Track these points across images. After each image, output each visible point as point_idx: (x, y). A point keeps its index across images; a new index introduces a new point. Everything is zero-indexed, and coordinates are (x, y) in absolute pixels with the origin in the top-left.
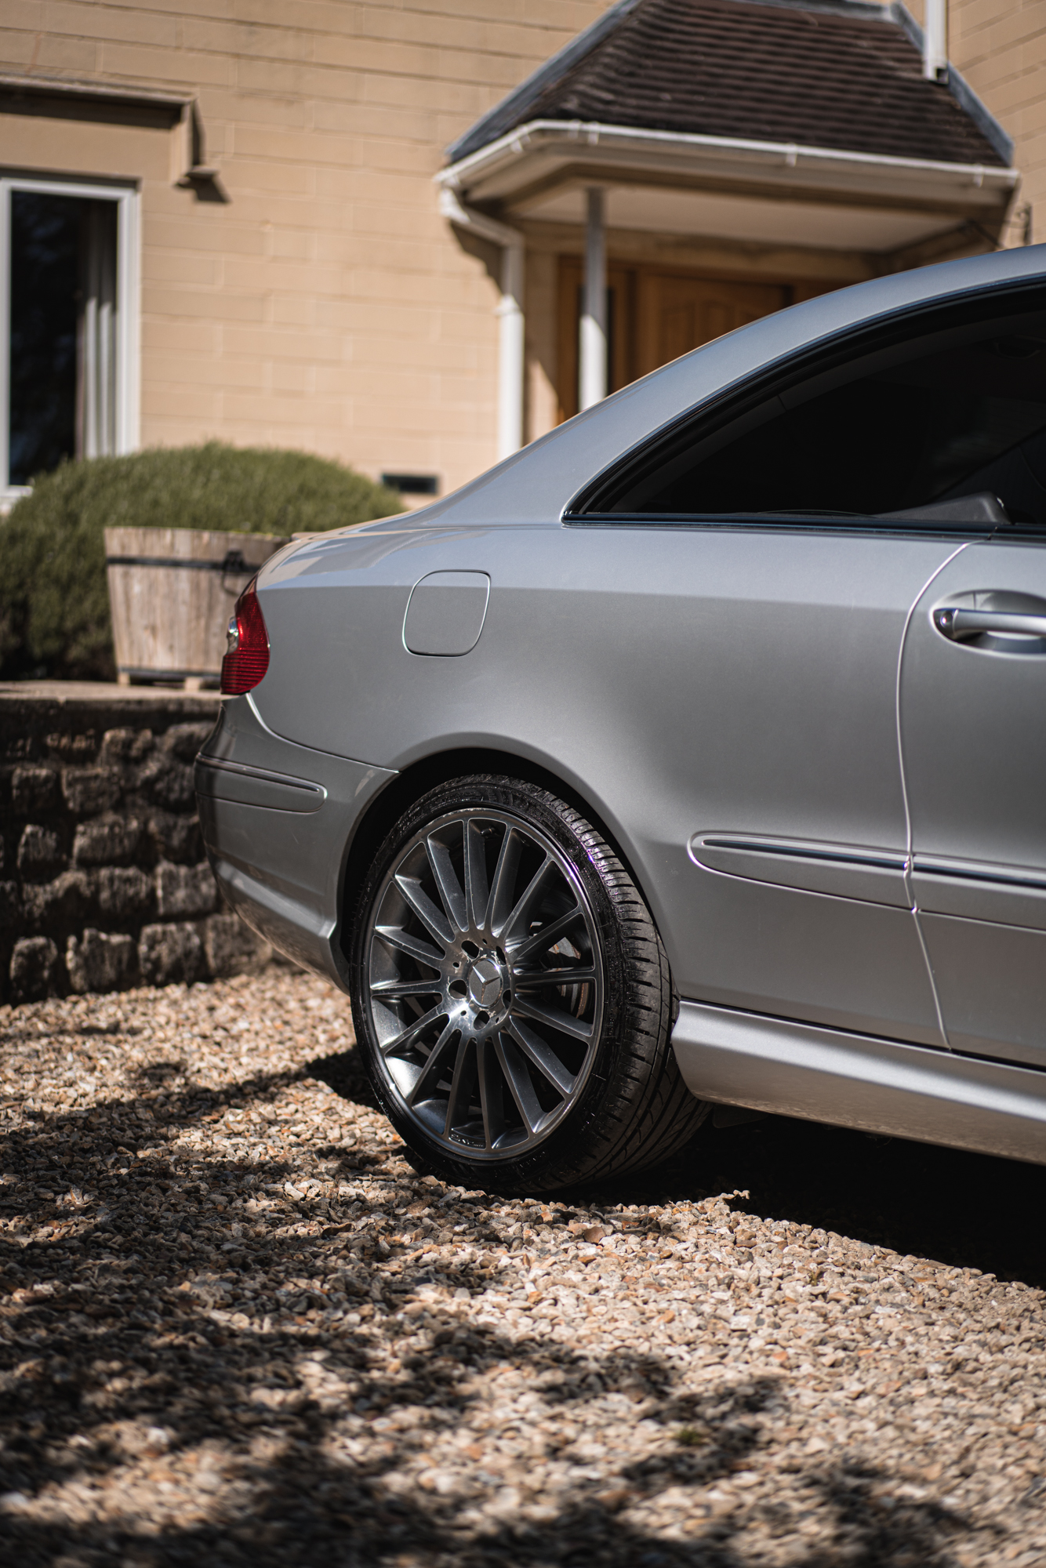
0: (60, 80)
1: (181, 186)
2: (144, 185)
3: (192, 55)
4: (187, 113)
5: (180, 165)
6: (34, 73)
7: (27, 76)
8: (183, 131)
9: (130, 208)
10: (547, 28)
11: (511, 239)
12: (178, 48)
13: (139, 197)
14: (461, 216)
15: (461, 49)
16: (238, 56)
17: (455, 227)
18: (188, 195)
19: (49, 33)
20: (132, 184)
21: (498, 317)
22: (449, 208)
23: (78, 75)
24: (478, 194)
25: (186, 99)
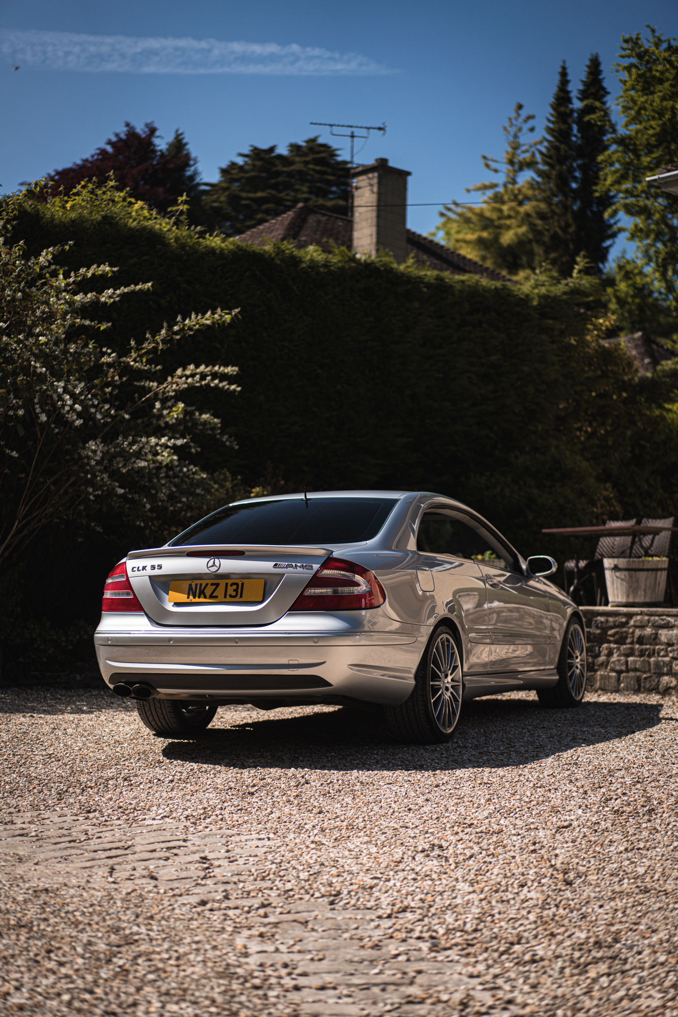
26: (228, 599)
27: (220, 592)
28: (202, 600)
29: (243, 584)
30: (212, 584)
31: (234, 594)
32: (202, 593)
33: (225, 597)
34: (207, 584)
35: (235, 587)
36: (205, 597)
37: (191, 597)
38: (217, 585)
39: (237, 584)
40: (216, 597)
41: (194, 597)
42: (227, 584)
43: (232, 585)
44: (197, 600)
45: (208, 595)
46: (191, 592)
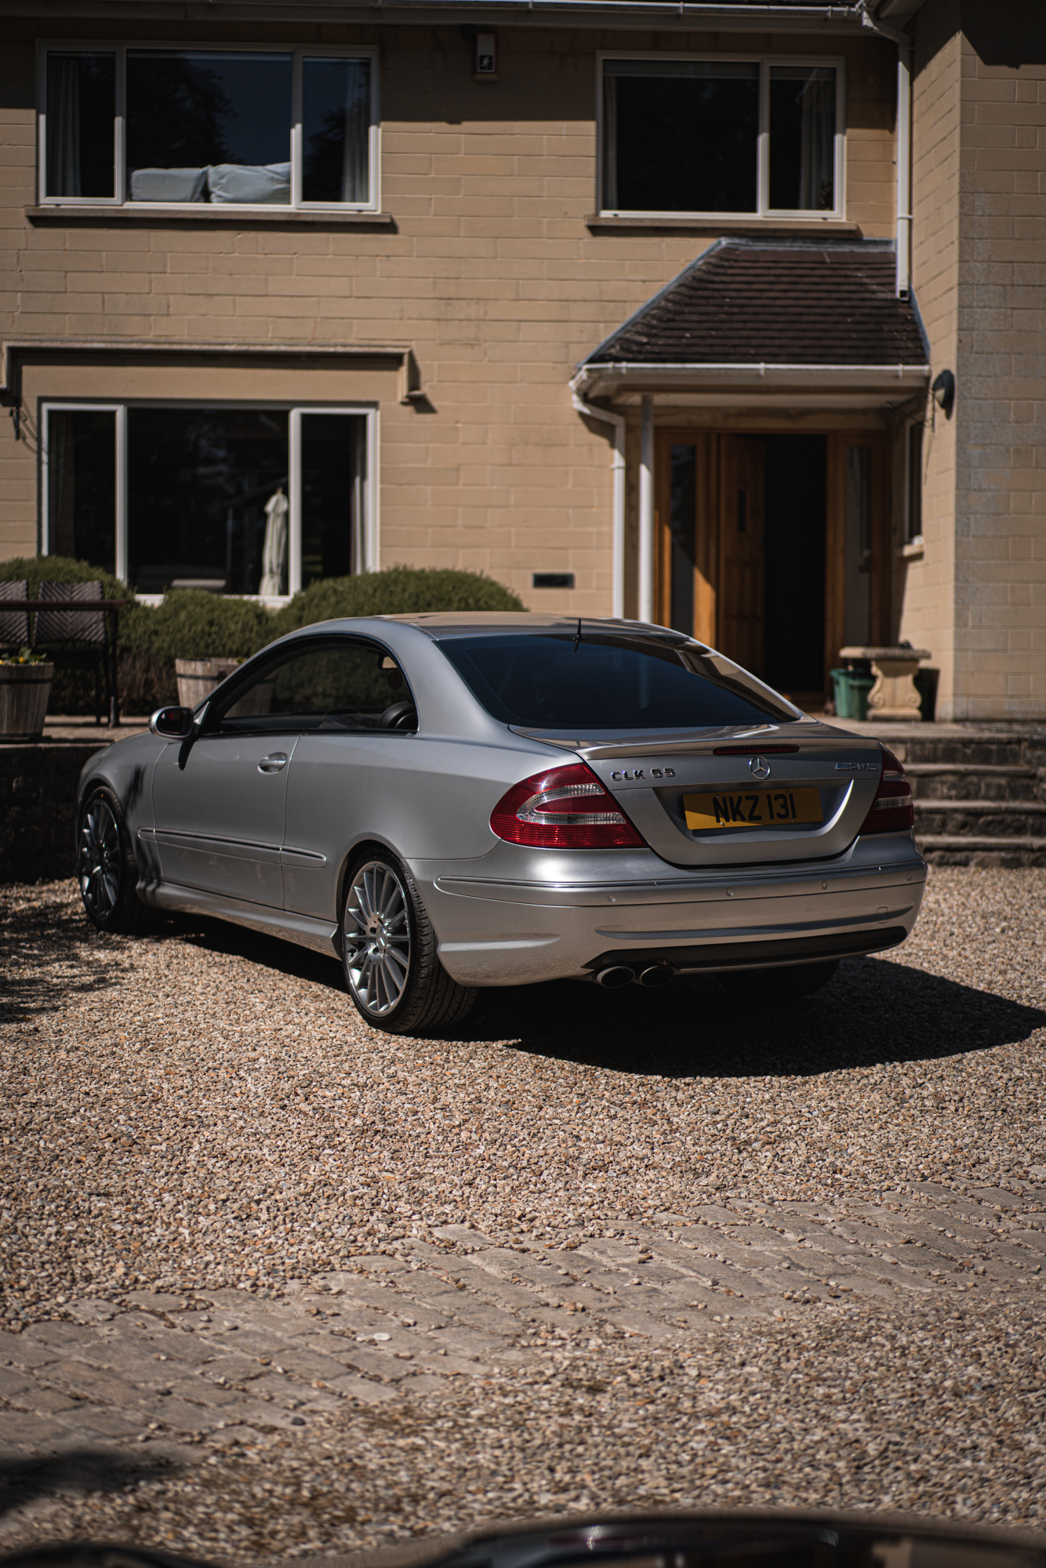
0: (329, 346)
1: (404, 403)
2: (381, 404)
3: (411, 322)
4: (406, 359)
5: (402, 391)
6: (314, 342)
7: (310, 345)
8: (404, 371)
9: (373, 418)
10: (644, 281)
11: (618, 421)
12: (402, 319)
13: (379, 413)
14: (586, 410)
15: (585, 301)
16: (439, 320)
17: (582, 415)
18: (410, 409)
19: (322, 318)
20: (374, 405)
21: (613, 470)
22: (577, 405)
23: (340, 341)
24: (592, 395)
25: (406, 350)
26: (777, 820)
27: (762, 809)
28: (739, 824)
29: (791, 795)
30: (748, 798)
31: (783, 812)
32: (736, 814)
33: (772, 817)
34: (740, 799)
35: (781, 801)
36: (743, 820)
37: (722, 820)
38: (756, 799)
39: (782, 796)
40: (759, 818)
41: (728, 820)
42: (769, 797)
43: (777, 797)
44: (732, 824)
45: (746, 815)
46: (719, 810)
